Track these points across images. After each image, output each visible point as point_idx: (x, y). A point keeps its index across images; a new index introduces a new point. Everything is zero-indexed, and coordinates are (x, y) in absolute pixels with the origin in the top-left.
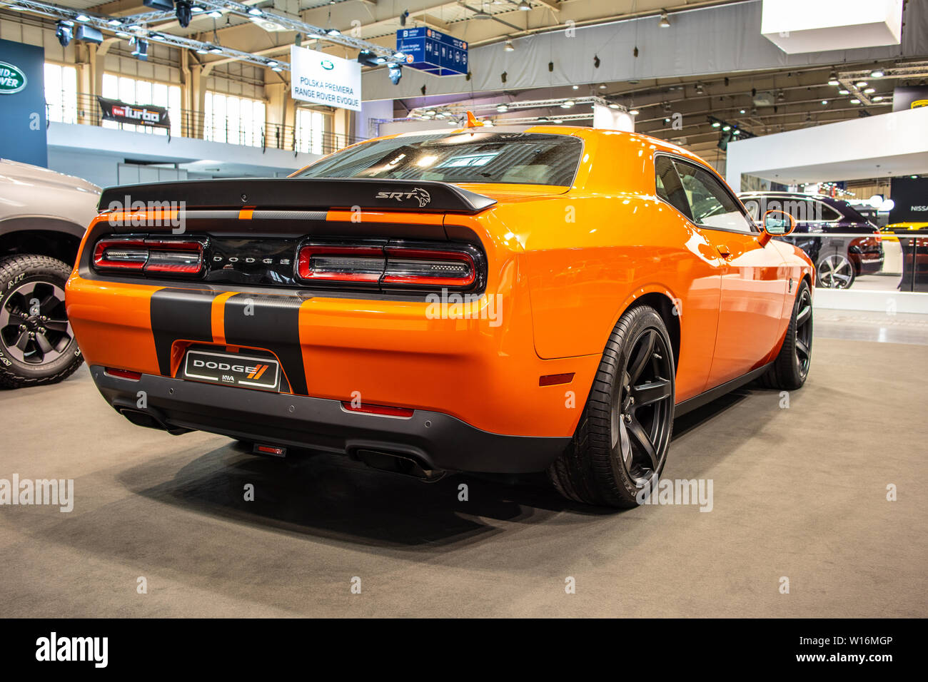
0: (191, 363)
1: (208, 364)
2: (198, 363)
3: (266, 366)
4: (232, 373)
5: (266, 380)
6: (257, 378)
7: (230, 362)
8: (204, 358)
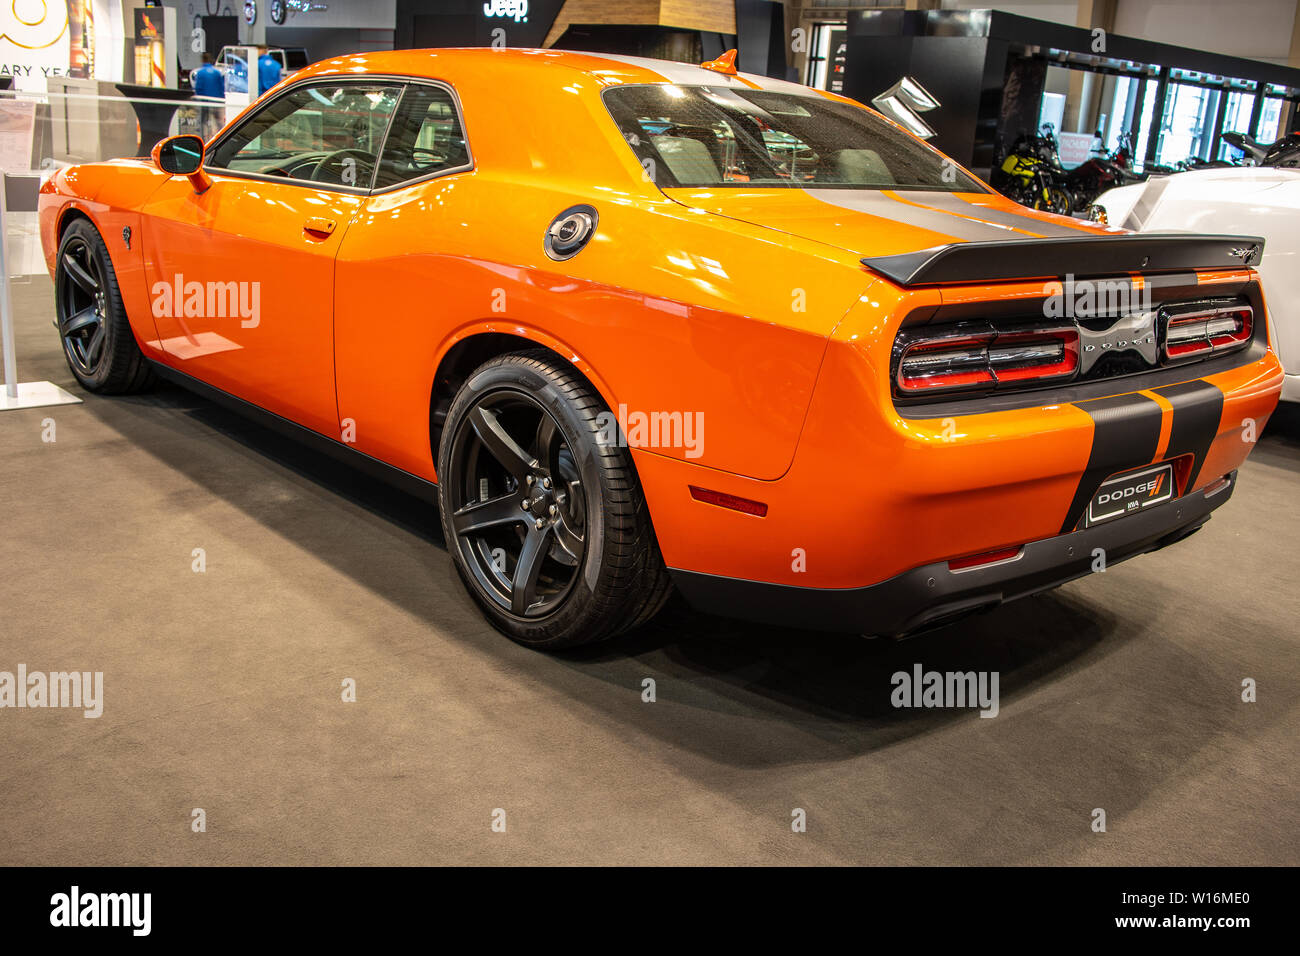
1: (1113, 495)
2: (1103, 499)
3: (1163, 475)
4: (1136, 497)
5: (1163, 491)
6: (1157, 492)
7: (1134, 483)
8: (1110, 489)
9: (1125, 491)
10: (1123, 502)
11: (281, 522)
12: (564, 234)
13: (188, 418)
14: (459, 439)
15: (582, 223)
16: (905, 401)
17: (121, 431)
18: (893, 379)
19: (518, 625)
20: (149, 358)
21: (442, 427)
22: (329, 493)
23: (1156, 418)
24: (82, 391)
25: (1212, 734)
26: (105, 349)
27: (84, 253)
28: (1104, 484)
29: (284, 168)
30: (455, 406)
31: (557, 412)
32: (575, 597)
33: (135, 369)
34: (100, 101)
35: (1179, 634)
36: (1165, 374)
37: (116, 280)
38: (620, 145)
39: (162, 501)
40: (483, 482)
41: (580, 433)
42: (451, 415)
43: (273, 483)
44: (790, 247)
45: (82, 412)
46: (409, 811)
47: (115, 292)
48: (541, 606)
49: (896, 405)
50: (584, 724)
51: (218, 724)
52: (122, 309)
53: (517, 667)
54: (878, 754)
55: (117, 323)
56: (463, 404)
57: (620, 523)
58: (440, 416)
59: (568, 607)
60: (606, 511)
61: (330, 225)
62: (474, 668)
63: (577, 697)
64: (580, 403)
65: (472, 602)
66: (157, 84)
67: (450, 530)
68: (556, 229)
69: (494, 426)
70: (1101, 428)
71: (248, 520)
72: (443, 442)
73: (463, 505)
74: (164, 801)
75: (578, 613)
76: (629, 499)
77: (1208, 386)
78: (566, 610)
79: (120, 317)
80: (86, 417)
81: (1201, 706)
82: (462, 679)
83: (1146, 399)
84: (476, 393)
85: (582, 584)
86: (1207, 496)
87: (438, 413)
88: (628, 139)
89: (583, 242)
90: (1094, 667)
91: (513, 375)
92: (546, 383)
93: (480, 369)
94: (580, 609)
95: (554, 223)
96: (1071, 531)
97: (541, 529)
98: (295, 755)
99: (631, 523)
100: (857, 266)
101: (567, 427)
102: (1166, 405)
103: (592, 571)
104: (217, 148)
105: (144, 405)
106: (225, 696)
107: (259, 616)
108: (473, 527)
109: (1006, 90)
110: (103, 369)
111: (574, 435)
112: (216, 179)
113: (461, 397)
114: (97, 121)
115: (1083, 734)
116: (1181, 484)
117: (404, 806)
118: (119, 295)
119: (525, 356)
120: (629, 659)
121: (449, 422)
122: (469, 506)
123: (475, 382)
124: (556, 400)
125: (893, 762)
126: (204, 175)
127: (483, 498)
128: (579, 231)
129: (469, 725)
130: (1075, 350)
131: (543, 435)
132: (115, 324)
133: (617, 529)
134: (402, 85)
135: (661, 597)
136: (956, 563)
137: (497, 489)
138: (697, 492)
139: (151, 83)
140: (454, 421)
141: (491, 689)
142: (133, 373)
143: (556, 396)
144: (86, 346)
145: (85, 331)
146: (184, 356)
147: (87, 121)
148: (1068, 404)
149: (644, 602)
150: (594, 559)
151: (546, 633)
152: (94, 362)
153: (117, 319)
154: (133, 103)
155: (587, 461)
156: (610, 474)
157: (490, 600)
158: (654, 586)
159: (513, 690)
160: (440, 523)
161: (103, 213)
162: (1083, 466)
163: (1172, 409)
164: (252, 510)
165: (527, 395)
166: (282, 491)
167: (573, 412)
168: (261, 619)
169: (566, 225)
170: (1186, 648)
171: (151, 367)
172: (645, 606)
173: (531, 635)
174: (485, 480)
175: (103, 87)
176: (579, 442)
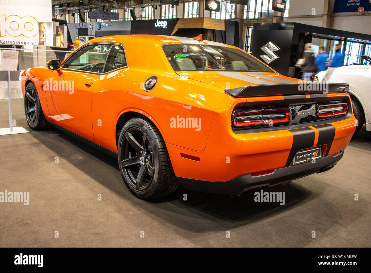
0: (296, 158)
1: (302, 156)
2: (299, 157)
3: (318, 151)
4: (309, 157)
5: (318, 155)
6: (316, 155)
7: (309, 153)
8: (301, 154)
9: (306, 155)
10: (305, 158)
11: (78, 165)
12: (148, 84)
13: (58, 137)
14: (123, 141)
15: (153, 81)
16: (235, 129)
17: (39, 140)
18: (232, 123)
19: (137, 193)
20: (48, 120)
21: (119, 138)
22: (93, 157)
23: (313, 134)
24: (30, 129)
25: (334, 225)
26: (36, 118)
27: (31, 91)
28: (297, 153)
29: (83, 68)
30: (122, 132)
31: (147, 133)
32: (152, 185)
33: (44, 123)
34: (47, 51)
35: (329, 197)
36: (318, 122)
37: (39, 99)
38: (166, 61)
39: (46, 159)
40: (130, 153)
41: (152, 139)
42: (121, 134)
43: (78, 154)
44: (206, 87)
45: (29, 135)
46: (99, 243)
47: (39, 102)
48: (144, 187)
49: (233, 129)
50: (152, 220)
51: (51, 219)
52: (41, 107)
53: (135, 204)
54: (234, 229)
55: (40, 111)
56: (123, 131)
57: (163, 164)
58: (118, 135)
59: (150, 187)
60: (159, 160)
61: (91, 83)
62: (124, 204)
63: (152, 213)
64: (153, 131)
65: (126, 186)
66: (62, 46)
67: (121, 166)
68: (147, 83)
69: (132, 138)
70: (295, 137)
71: (70, 164)
72: (119, 142)
73: (124, 159)
74: (32, 239)
75: (152, 189)
76: (166, 157)
77: (331, 125)
78: (149, 188)
79: (40, 109)
80: (30, 136)
81: (331, 217)
82: (120, 207)
83: (310, 129)
84: (127, 128)
85: (153, 181)
86: (333, 157)
87: (118, 134)
88: (168, 58)
89: (153, 86)
90: (302, 206)
91: (135, 123)
92: (144, 125)
93: (128, 122)
94: (153, 188)
95: (146, 81)
96: (289, 166)
97: (144, 166)
98: (71, 227)
99: (166, 164)
100: (223, 92)
101: (149, 137)
102: (316, 131)
103: (156, 177)
104: (65, 63)
105: (47, 133)
106: (54, 211)
107: (68, 190)
108: (126, 165)
109: (300, 45)
110: (36, 123)
111: (151, 139)
112: (64, 71)
113: (123, 129)
114: (45, 57)
115: (295, 224)
116: (324, 153)
117: (98, 242)
118: (40, 103)
119: (139, 118)
120: (168, 203)
121: (120, 136)
122: (126, 160)
123: (126, 125)
124: (146, 130)
125: (238, 231)
126: (61, 70)
127: (130, 157)
128: (153, 83)
129: (120, 220)
130: (289, 115)
131: (143, 139)
132: (39, 111)
133: (162, 165)
134: (111, 45)
135: (176, 185)
136: (253, 174)
137: (133, 155)
138: (183, 155)
139: (60, 46)
140: (121, 136)
141: (128, 210)
142: (44, 124)
143: (146, 129)
144: (32, 117)
145: (32, 113)
146: (58, 120)
147: (43, 57)
148: (286, 130)
149: (171, 186)
150: (156, 174)
151: (144, 195)
152: (34, 122)
153: (39, 109)
154: (55, 52)
155: (154, 147)
156: (160, 150)
157: (130, 186)
158: (174, 181)
159: (134, 210)
160: (118, 164)
161: (36, 81)
162: (291, 147)
163: (318, 132)
164: (71, 161)
165: (140, 129)
166: (80, 156)
167: (151, 133)
168: (68, 191)
169: (149, 82)
170: (330, 201)
171: (48, 123)
172: (171, 188)
173: (141, 195)
174: (130, 152)
175: (47, 48)
176: (152, 141)
